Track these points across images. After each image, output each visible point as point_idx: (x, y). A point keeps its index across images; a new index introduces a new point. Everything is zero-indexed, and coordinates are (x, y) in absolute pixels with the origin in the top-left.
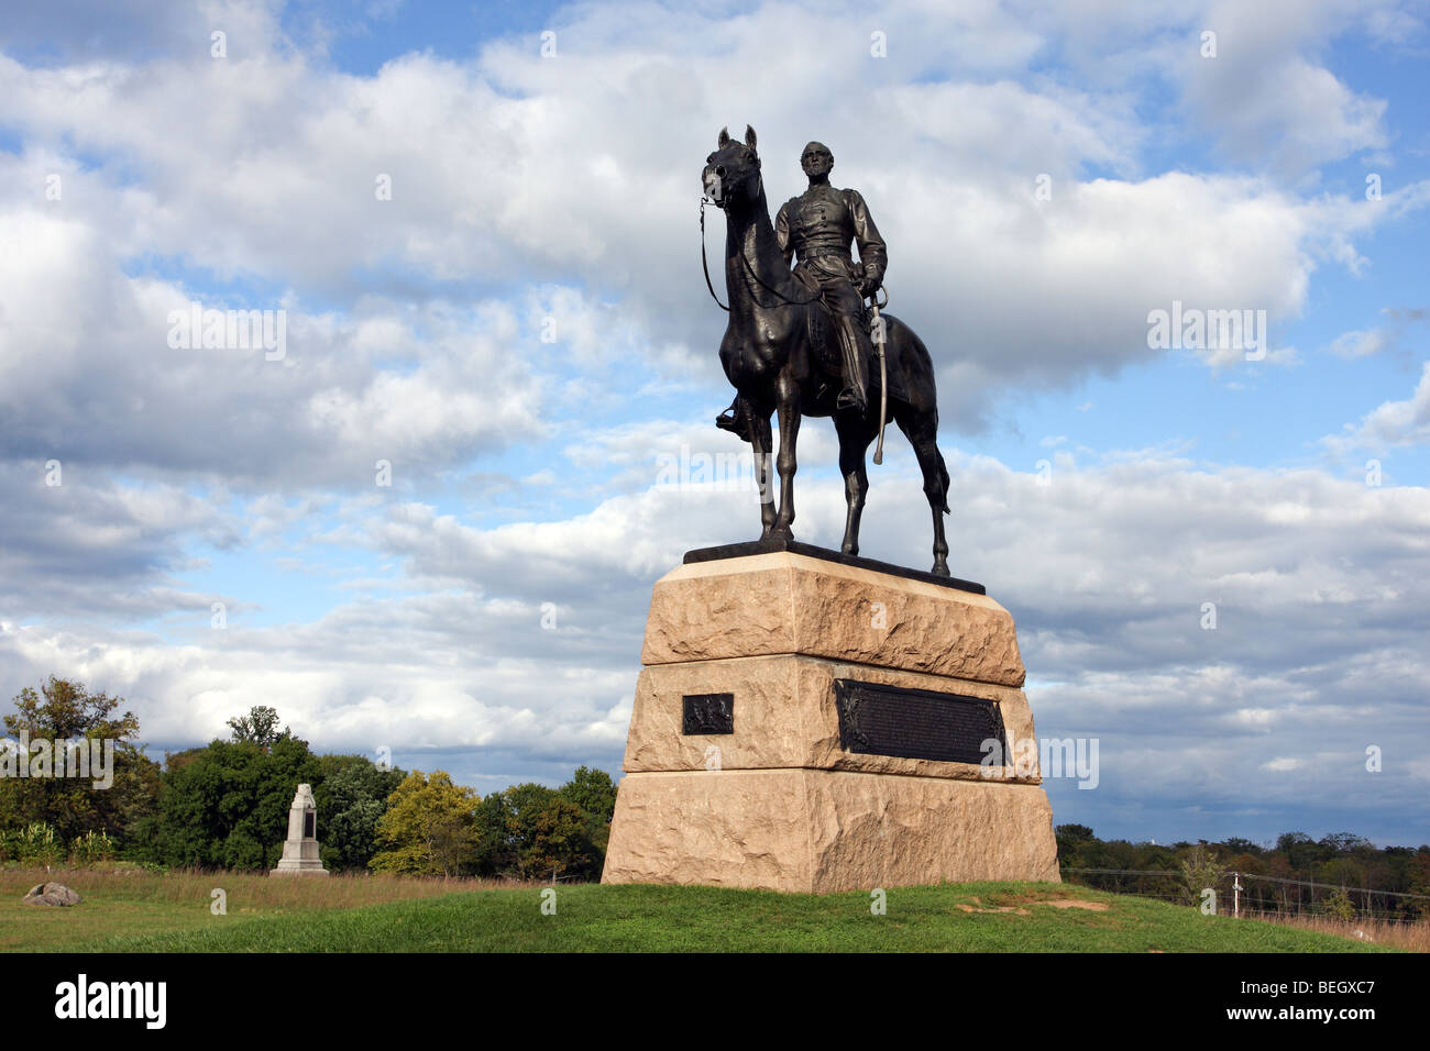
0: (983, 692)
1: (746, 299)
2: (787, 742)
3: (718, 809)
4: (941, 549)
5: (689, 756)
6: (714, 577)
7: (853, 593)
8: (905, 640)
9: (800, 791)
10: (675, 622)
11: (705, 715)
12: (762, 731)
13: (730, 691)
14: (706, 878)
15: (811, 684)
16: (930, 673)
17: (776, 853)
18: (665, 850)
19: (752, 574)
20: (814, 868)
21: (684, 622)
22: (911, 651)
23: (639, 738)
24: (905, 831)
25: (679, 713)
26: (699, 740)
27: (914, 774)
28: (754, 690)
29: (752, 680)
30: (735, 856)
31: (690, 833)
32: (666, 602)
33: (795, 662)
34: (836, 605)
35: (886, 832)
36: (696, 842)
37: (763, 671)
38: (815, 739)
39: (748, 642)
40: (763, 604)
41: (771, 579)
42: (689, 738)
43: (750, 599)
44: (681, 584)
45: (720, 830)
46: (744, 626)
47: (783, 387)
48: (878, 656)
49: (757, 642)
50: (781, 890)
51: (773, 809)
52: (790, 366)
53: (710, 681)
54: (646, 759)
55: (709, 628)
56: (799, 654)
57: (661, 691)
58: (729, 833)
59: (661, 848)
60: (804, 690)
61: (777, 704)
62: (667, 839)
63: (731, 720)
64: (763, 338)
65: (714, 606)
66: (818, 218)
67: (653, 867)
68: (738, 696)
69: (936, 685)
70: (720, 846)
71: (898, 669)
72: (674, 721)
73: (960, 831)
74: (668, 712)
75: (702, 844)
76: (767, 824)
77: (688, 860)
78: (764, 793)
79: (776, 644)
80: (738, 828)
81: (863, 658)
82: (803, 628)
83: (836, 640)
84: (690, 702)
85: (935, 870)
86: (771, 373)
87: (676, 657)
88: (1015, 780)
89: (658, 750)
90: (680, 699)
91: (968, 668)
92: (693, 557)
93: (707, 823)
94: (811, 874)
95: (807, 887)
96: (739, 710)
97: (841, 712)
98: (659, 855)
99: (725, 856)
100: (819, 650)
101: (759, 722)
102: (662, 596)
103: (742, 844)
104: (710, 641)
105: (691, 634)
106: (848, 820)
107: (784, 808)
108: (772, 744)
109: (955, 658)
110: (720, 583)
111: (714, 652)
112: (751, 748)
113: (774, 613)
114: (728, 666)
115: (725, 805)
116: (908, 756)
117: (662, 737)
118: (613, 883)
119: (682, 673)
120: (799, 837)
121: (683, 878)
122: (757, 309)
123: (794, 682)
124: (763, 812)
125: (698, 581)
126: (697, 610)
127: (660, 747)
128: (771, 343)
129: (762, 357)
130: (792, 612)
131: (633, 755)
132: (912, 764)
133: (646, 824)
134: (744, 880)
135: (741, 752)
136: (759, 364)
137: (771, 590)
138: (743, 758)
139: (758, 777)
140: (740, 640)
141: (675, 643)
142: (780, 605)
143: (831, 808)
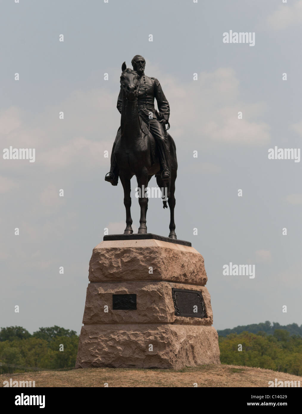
0: (195, 288)
2: (161, 313)
4: (172, 227)
5: (116, 318)
6: (123, 248)
7: (171, 255)
8: (184, 270)
9: (168, 332)
10: (107, 265)
13: (134, 293)
14: (128, 364)
16: (187, 283)
17: (160, 354)
18: (109, 354)
20: (174, 360)
23: (91, 310)
25: (111, 301)
26: (121, 312)
27: (188, 323)
28: (146, 293)
29: (145, 289)
30: (141, 356)
36: (123, 351)
38: (171, 312)
39: (141, 275)
41: (151, 251)
42: (116, 311)
45: (134, 346)
48: (178, 278)
51: (159, 338)
53: (125, 289)
54: (96, 319)
56: (162, 280)
57: (102, 292)
59: (106, 353)
62: (109, 350)
63: (136, 304)
65: (124, 259)
68: (138, 295)
70: (134, 352)
72: (109, 305)
74: (105, 301)
75: (126, 352)
76: (156, 344)
80: (142, 345)
83: (170, 273)
84: (116, 297)
87: (106, 279)
88: (208, 324)
90: (112, 296)
92: (107, 238)
93: (128, 343)
94: (174, 362)
96: (138, 301)
97: (174, 301)
98: (105, 356)
99: (137, 356)
100: (167, 278)
101: (149, 305)
102: (99, 254)
103: (144, 351)
104: (124, 273)
106: (181, 342)
107: (162, 338)
108: (155, 314)
111: (126, 278)
112: (146, 315)
113: (153, 264)
130: (160, 264)
131: (88, 317)
133: (98, 345)
135: (140, 317)
137: (151, 255)
138: (142, 319)
139: (149, 327)
140: (138, 274)
141: (107, 274)
142: (156, 261)
143: (176, 337)
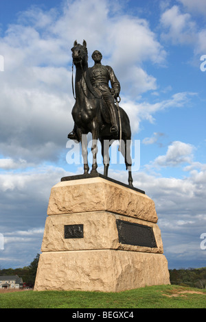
0: (149, 224)
1: (82, 95)
2: (104, 240)
3: (79, 264)
5: (67, 246)
7: (118, 192)
8: (132, 207)
9: (110, 257)
10: (61, 200)
11: (73, 232)
12: (95, 237)
13: (82, 223)
14: (76, 288)
15: (110, 221)
16: (137, 218)
17: (102, 278)
18: (59, 278)
19: (89, 184)
20: (115, 283)
21: (64, 201)
22: (133, 211)
23: (47, 240)
24: (136, 269)
25: (63, 231)
26: (71, 240)
27: (136, 251)
28: (91, 223)
29: (90, 220)
30: (86, 280)
31: (69, 272)
32: (57, 194)
33: (105, 213)
34: (115, 195)
35: (132, 270)
36: (71, 275)
37: (94, 217)
38: (113, 239)
39: (88, 207)
40: (93, 194)
41: (96, 186)
42: (67, 239)
43: (89, 192)
44: (62, 188)
45: (80, 271)
46: (87, 201)
47: (94, 124)
48: (125, 212)
49: (92, 207)
50: (105, 291)
51: (101, 263)
52: (96, 118)
53: (74, 220)
54: (50, 247)
55: (73, 202)
56: (106, 211)
57: (56, 224)
58: (84, 272)
59: (57, 278)
60: (109, 223)
61: (100, 227)
62: (60, 275)
63: (83, 233)
64: (88, 108)
65: (75, 195)
66: (99, 73)
67: (55, 284)
68: (85, 225)
69: (139, 222)
70: (80, 277)
71: (129, 216)
72: (61, 234)
73: (148, 269)
74: (59, 231)
75: (73, 276)
76: (99, 268)
77: (68, 282)
78: (96, 258)
79: (98, 207)
80: (87, 270)
81: (122, 213)
82: (107, 202)
83: (116, 206)
84: (67, 227)
85: (143, 282)
86: (90, 120)
87: (60, 212)
88: (158, 253)
89: (55, 244)
90: (63, 226)
91: (146, 217)
92: (63, 179)
93: (75, 269)
94: (115, 286)
95: (113, 290)
96: (86, 230)
97: (118, 230)
98: (57, 280)
99: (82, 280)
100: (111, 210)
101: (93, 234)
102: (55, 192)
103: (89, 275)
104: (74, 207)
105: (67, 204)
106: (124, 266)
107: (104, 263)
108: (98, 241)
109: (143, 213)
110: (76, 187)
111: (75, 210)
112: (91, 243)
113: (98, 197)
114: (80, 215)
115: (82, 262)
116: (134, 245)
117: (56, 239)
118: (39, 290)
119: (63, 218)
120: (110, 273)
121: (66, 288)
122: (86, 99)
123: (106, 220)
124: (97, 264)
125: (68, 187)
126: (68, 197)
127: (55, 243)
128: (91, 110)
129: (88, 114)
130: (104, 197)
131: (45, 246)
132: (135, 247)
133: (51, 269)
134: (90, 288)
135: (87, 244)
136: (87, 116)
137: (97, 190)
138: (88, 246)
139: (93, 253)
140: (85, 206)
141: (61, 207)
142: (100, 194)
143: (119, 262)
